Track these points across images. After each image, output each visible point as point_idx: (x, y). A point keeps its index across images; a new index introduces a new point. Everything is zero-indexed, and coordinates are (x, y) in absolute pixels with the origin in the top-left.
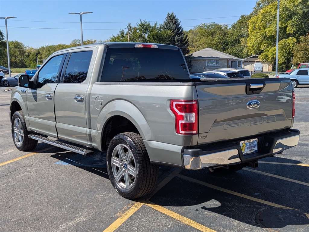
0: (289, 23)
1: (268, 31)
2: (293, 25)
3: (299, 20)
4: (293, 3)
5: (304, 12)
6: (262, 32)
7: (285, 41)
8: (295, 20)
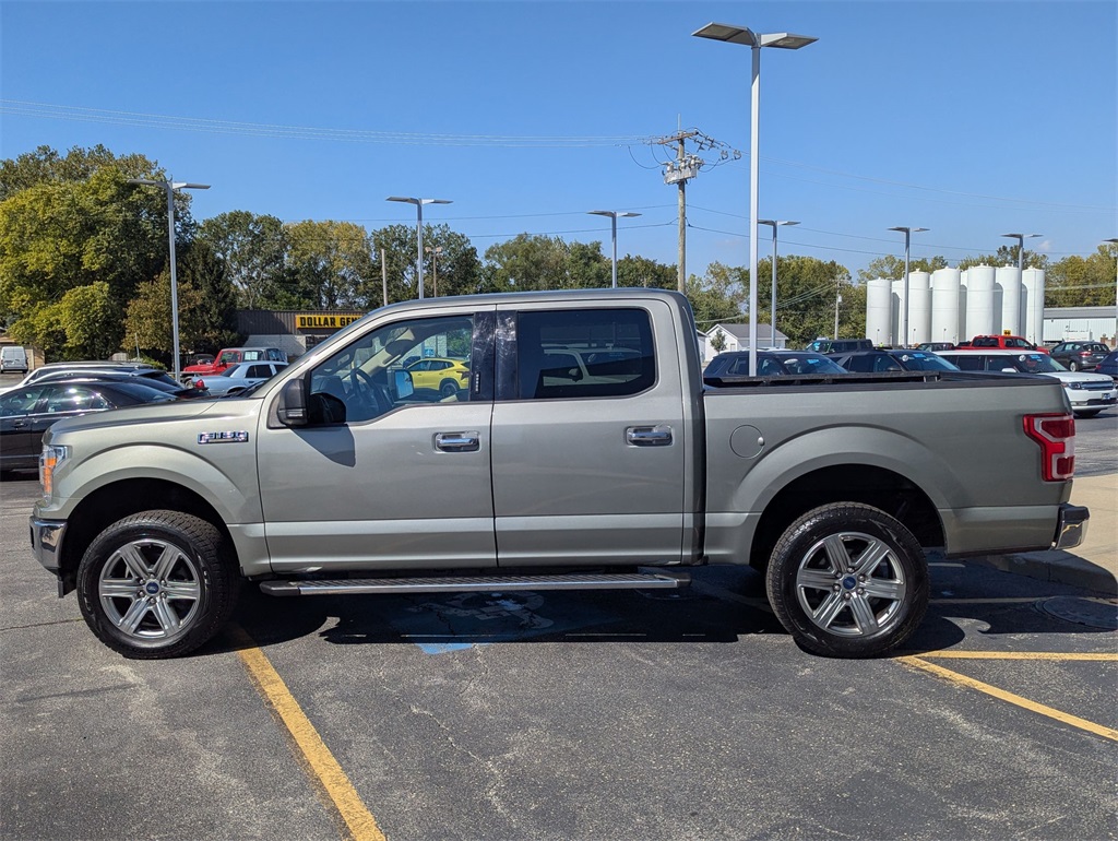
0: (90, 245)
1: (31, 261)
2: (101, 249)
3: (116, 239)
4: (93, 194)
5: (125, 221)
6: (10, 261)
7: (83, 291)
8: (104, 237)
